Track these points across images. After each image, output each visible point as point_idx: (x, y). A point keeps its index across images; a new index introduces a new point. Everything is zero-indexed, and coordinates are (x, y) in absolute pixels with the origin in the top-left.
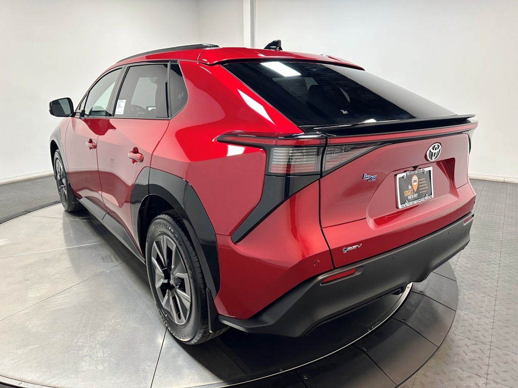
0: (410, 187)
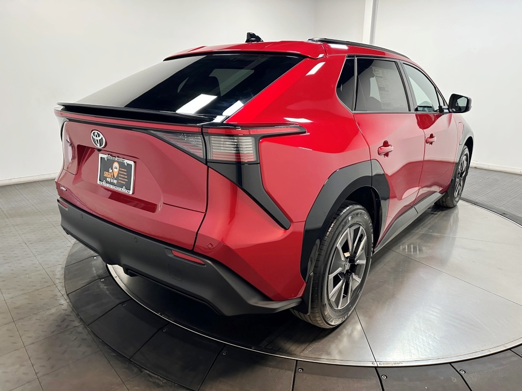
0: (111, 171)
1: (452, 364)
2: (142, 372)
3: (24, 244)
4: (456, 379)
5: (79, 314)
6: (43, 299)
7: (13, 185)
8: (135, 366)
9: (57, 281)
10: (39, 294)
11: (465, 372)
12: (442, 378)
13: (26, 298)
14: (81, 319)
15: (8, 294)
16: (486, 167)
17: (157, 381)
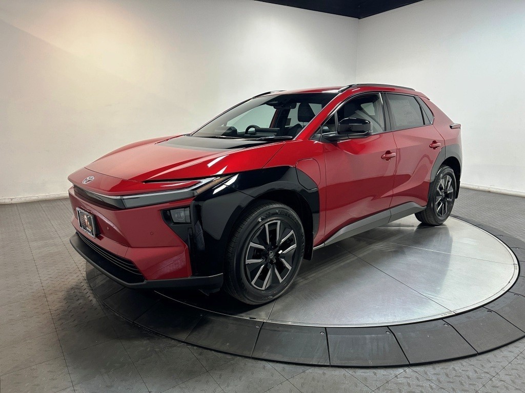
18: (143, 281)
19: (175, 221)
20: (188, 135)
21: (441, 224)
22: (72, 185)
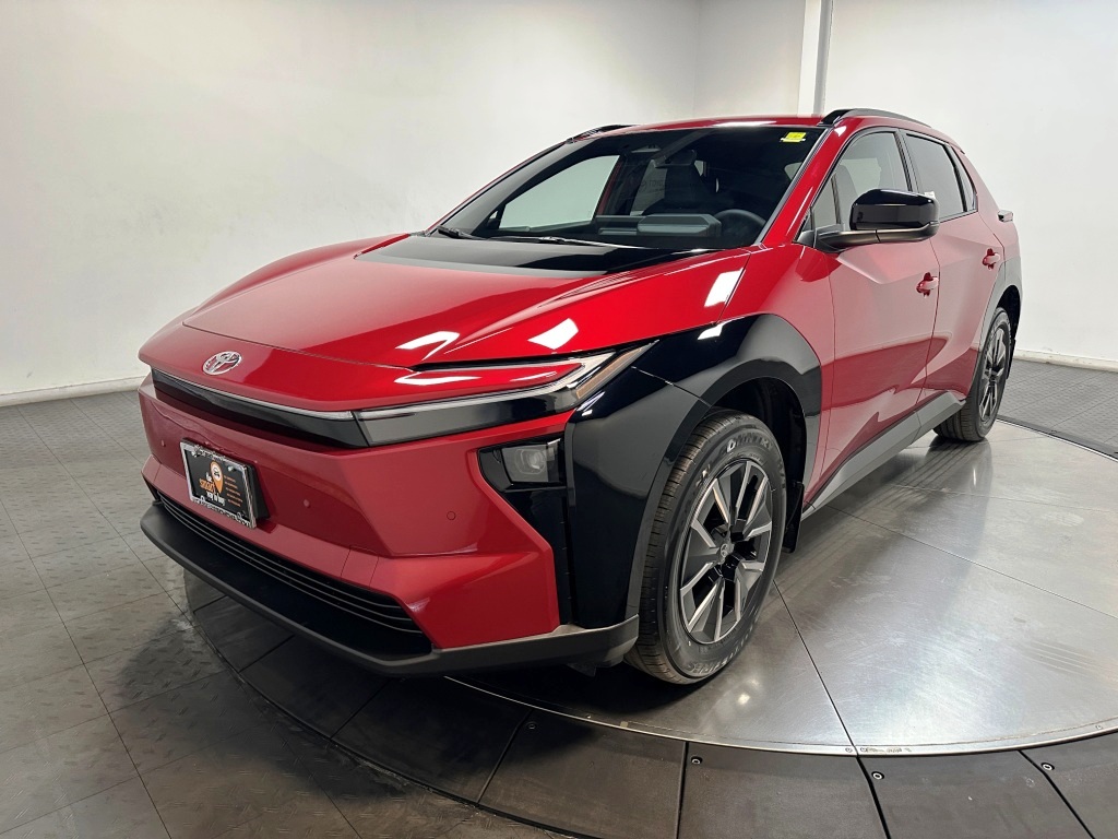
1: (1023, 751)
2: (357, 764)
3: (97, 514)
4: (1033, 781)
5: (221, 650)
6: (144, 621)
7: (70, 399)
8: (342, 752)
9: (171, 586)
10: (133, 612)
11: (1053, 768)
12: (1003, 779)
13: (107, 619)
14: (224, 660)
15: (69, 610)
16: (1071, 361)
17: (390, 782)
18: (428, 651)
19: (513, 480)
20: (423, 234)
21: (982, 439)
22: (146, 370)
